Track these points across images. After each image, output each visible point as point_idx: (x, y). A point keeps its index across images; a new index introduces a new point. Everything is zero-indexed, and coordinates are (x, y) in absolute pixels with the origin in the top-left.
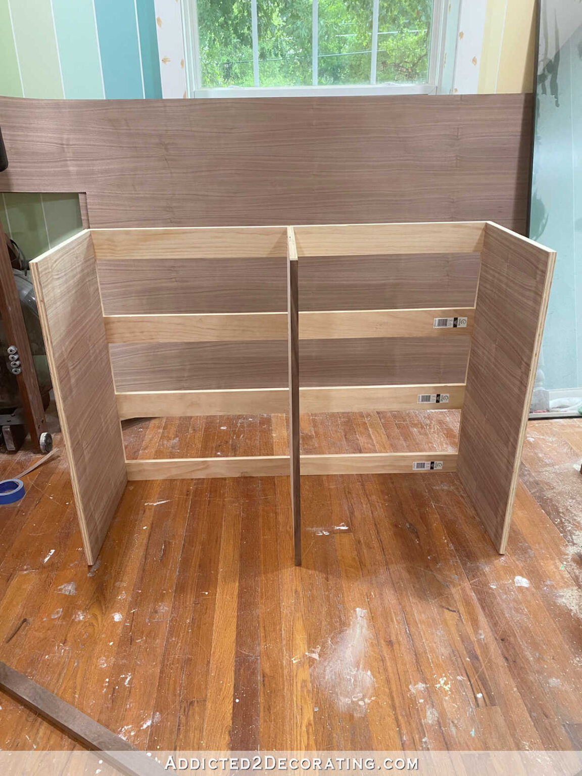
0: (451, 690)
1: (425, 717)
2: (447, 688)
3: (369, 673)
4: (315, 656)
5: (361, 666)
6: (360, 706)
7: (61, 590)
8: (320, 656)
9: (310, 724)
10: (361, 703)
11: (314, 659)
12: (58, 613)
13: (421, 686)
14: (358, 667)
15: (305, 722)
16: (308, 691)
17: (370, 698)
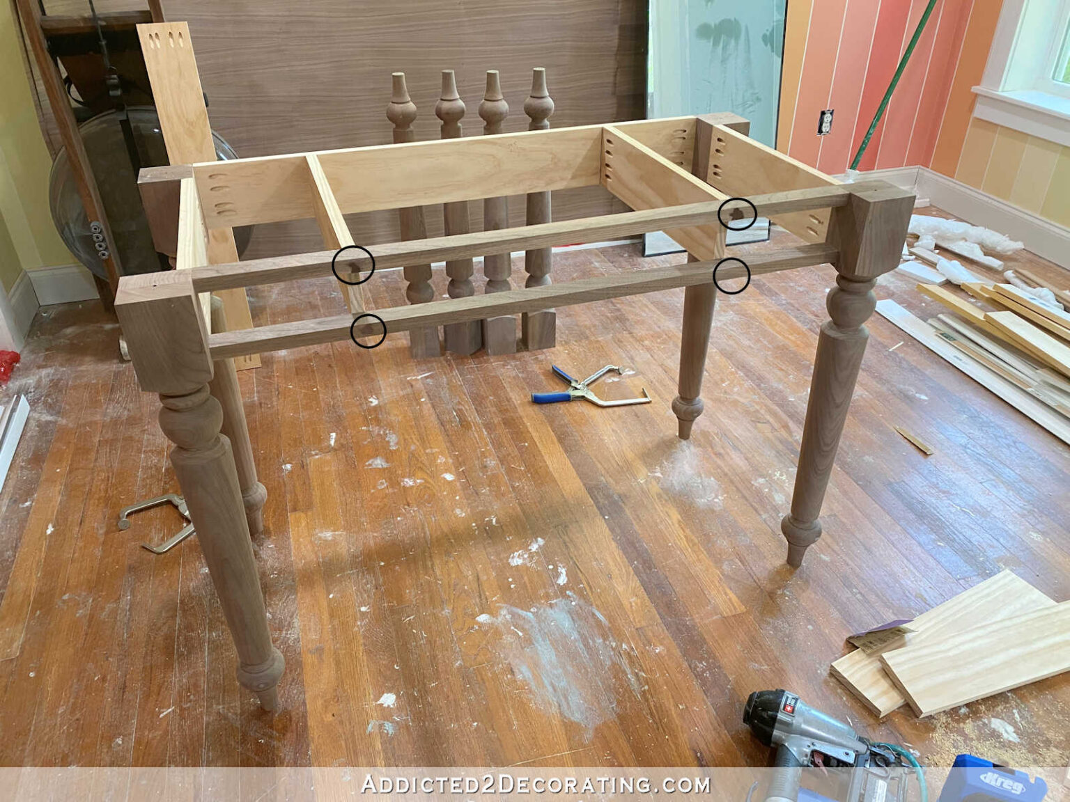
0: (787, 478)
1: (774, 500)
2: (784, 478)
3: (712, 479)
4: (659, 474)
5: (703, 475)
6: (716, 503)
7: (370, 465)
8: (662, 474)
9: (679, 521)
10: (716, 500)
11: (659, 477)
12: (382, 484)
13: (761, 480)
14: (700, 476)
15: (675, 521)
16: (666, 501)
17: (722, 496)
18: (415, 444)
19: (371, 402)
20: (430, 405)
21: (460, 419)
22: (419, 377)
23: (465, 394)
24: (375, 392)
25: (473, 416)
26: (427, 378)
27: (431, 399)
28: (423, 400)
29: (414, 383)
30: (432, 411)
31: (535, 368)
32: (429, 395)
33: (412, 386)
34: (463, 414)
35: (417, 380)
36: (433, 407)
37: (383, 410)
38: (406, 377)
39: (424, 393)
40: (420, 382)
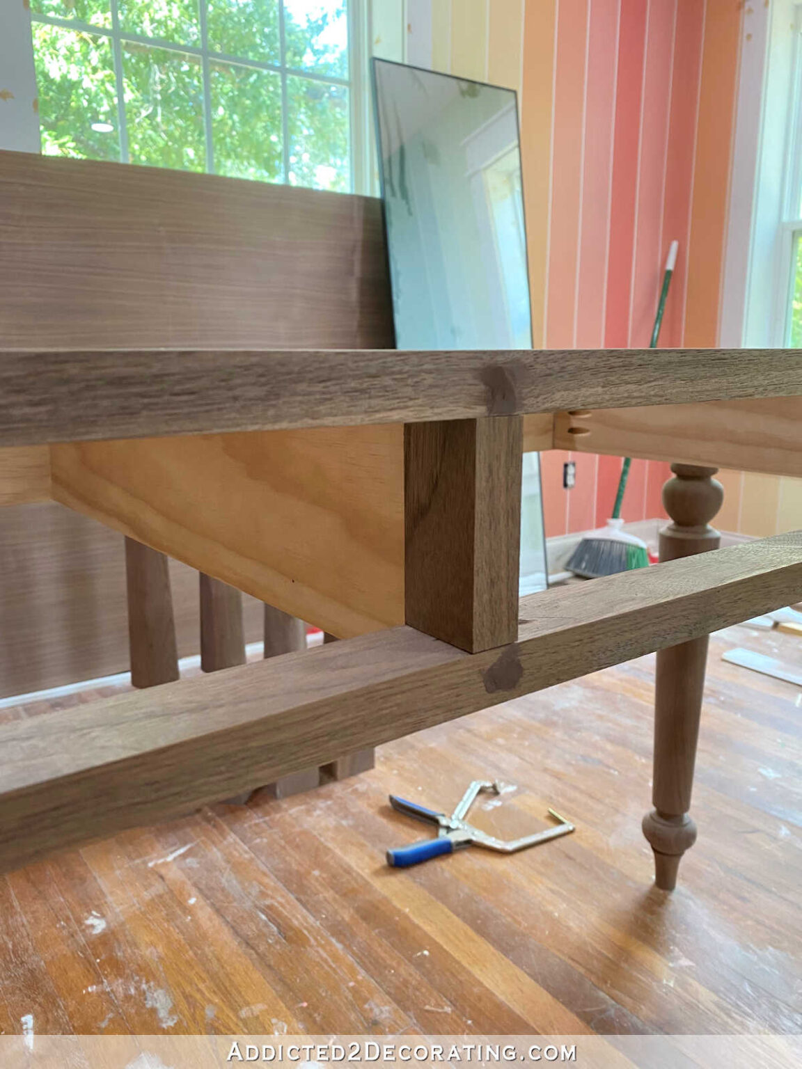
3: (772, 949)
5: (752, 946)
8: (691, 960)
11: (690, 968)
18: (210, 1001)
19: (92, 926)
20: (209, 909)
21: (278, 926)
22: (170, 858)
23: (265, 874)
24: (93, 903)
25: (300, 917)
26: (184, 856)
27: (207, 897)
28: (192, 901)
29: (163, 871)
30: (217, 921)
31: (361, 806)
32: (200, 890)
33: (162, 877)
34: (279, 914)
35: (165, 864)
36: (218, 911)
37: (121, 938)
38: (145, 863)
39: (189, 887)
40: (174, 868)
